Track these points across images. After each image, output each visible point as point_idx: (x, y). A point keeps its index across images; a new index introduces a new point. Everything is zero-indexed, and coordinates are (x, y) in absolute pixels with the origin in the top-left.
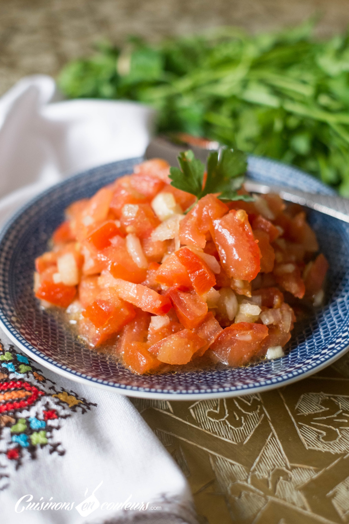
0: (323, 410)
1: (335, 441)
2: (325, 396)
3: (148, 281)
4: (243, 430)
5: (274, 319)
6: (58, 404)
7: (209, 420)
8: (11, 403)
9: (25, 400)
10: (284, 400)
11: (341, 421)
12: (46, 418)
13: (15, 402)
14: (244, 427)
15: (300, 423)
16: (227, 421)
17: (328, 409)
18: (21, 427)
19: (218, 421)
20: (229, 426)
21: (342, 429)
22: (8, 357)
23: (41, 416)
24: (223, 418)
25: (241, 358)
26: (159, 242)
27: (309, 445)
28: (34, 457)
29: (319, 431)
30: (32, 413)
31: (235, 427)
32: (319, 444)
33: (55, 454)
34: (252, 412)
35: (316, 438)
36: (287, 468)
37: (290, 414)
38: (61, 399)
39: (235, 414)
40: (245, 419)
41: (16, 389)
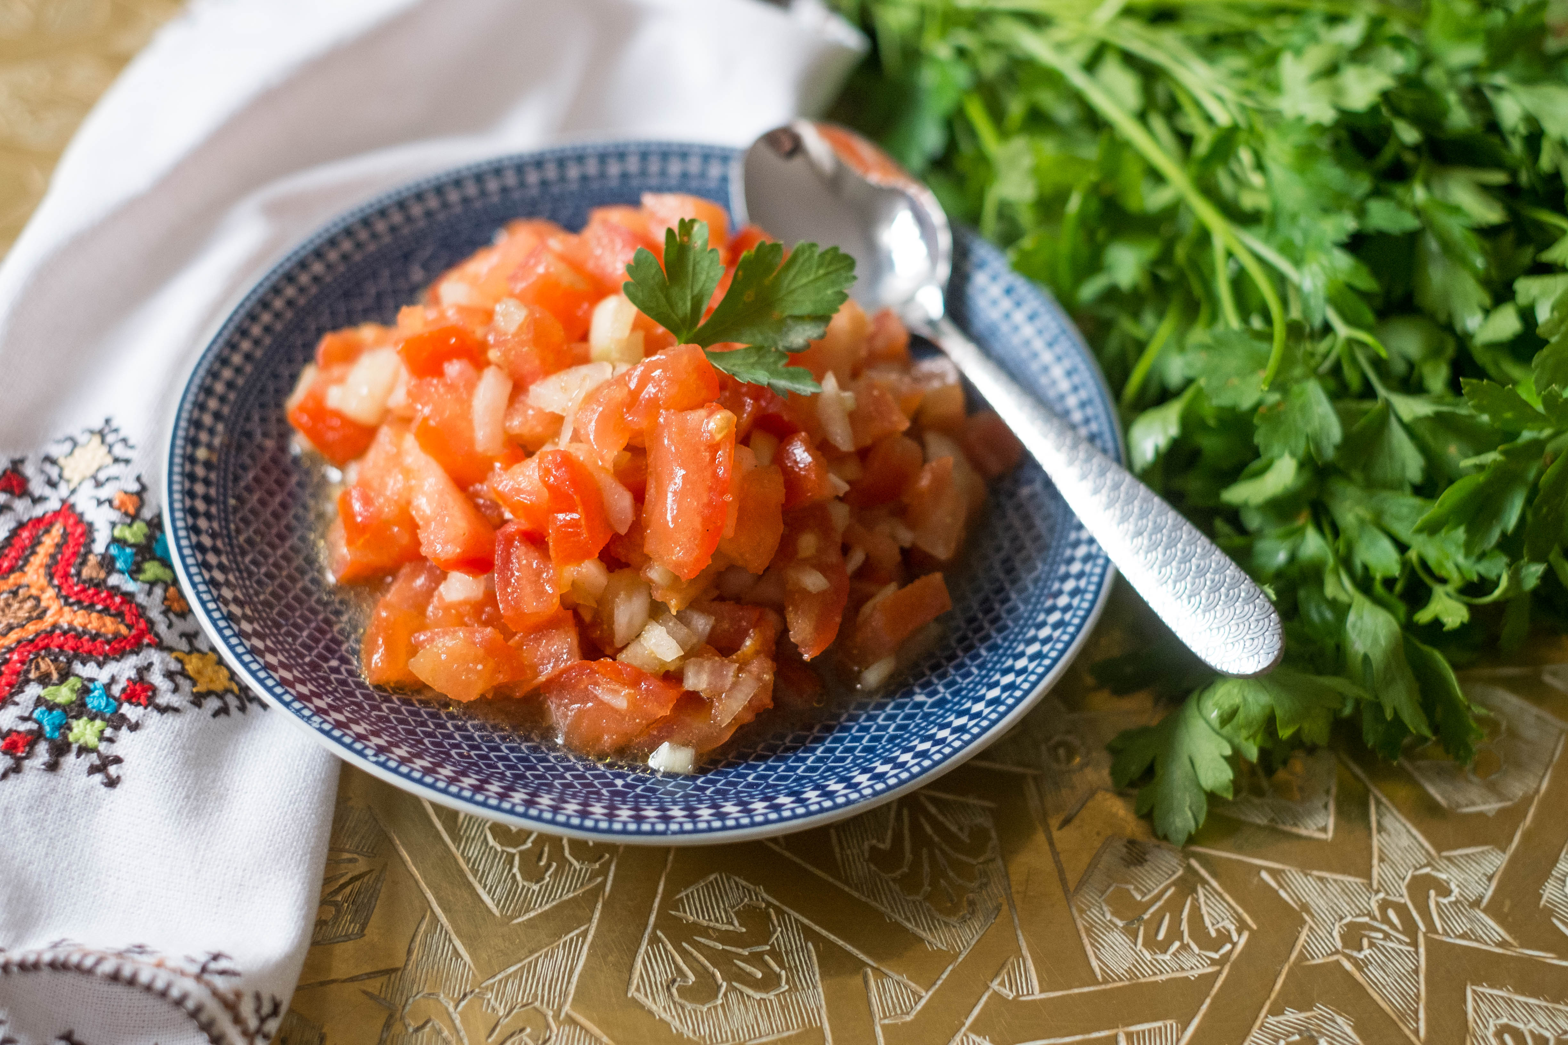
0: (731, 928)
1: (699, 1007)
2: (763, 897)
3: (485, 487)
4: (534, 891)
5: (709, 684)
6: (169, 675)
7: (485, 837)
8: (78, 636)
9: (108, 642)
10: (669, 865)
11: (749, 968)
12: (123, 697)
13: (87, 637)
14: (541, 887)
15: (659, 933)
16: (517, 858)
17: (744, 930)
18: (64, 694)
19: (499, 849)
20: (515, 870)
21: (735, 989)
22: (134, 535)
23: (116, 690)
24: (515, 847)
25: (598, 739)
26: (540, 411)
27: (638, 989)
28: (52, 767)
29: (685, 968)
30: (103, 676)
31: (524, 879)
32: (662, 998)
33: (98, 778)
34: (583, 863)
35: (666, 981)
36: (556, 1016)
37: (656, 905)
38: (189, 668)
39: (546, 849)
40: (556, 871)
41: (106, 610)
